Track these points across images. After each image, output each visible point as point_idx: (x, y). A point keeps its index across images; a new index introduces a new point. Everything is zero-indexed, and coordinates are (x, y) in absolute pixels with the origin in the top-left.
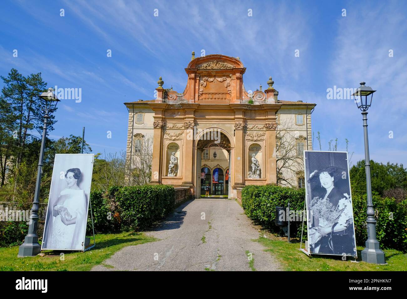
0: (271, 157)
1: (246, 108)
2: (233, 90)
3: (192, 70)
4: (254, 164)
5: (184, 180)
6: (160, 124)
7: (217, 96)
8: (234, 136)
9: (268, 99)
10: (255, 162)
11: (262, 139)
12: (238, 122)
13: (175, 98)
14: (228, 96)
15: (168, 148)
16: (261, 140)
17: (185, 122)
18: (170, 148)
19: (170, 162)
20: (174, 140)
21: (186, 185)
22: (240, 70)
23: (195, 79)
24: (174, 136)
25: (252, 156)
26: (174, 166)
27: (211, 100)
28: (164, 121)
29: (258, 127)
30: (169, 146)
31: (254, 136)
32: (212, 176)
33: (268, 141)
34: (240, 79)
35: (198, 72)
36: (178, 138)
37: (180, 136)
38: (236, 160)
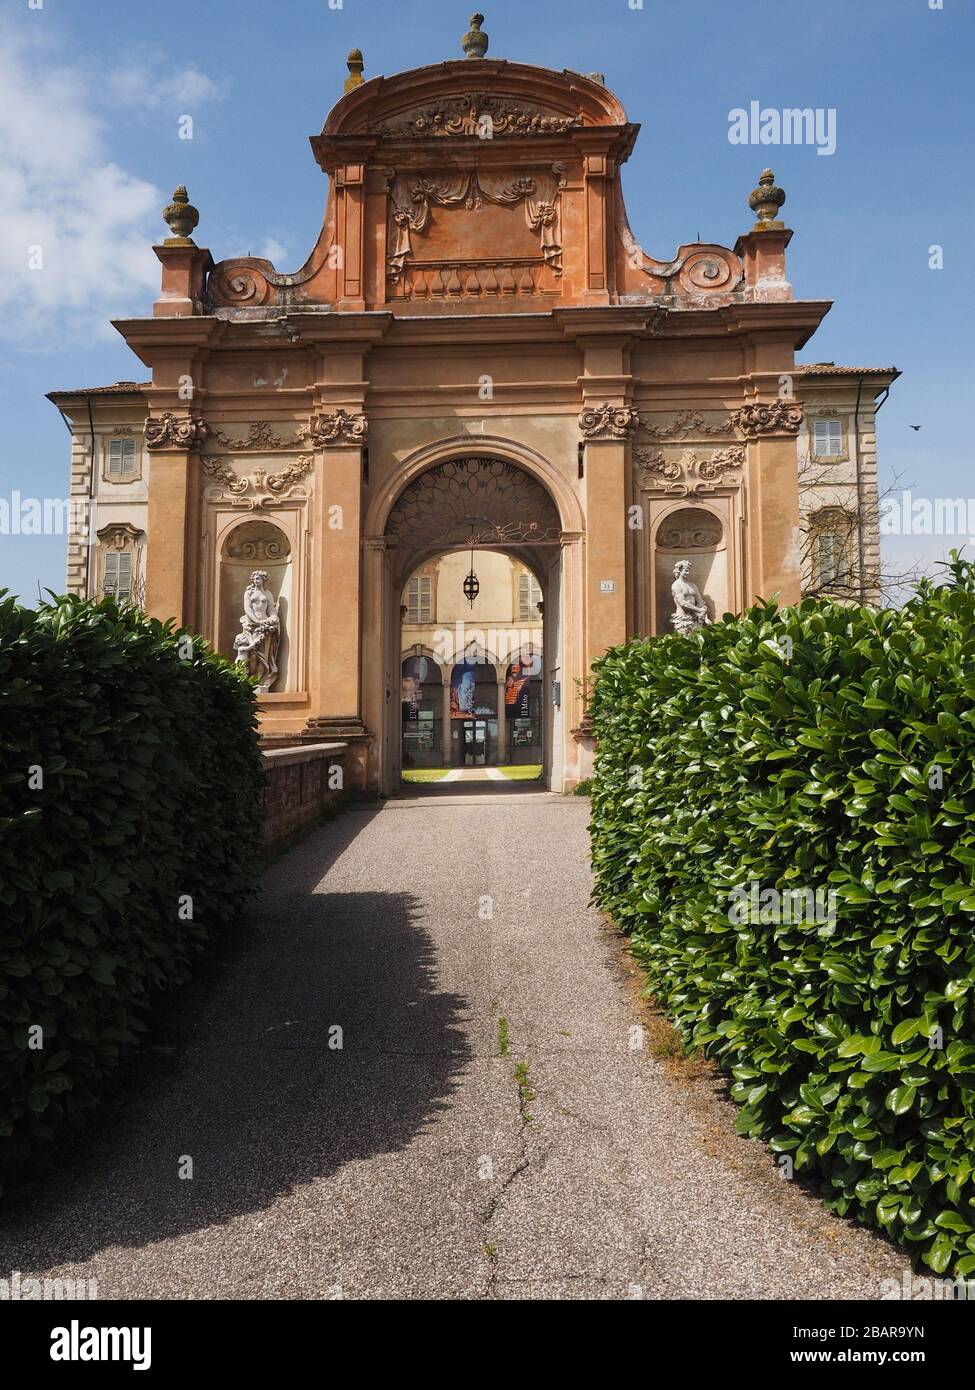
0: (776, 573)
1: (644, 327)
2: (570, 245)
3: (350, 144)
4: (687, 611)
5: (315, 712)
6: (183, 428)
7: (487, 278)
8: (581, 475)
9: (753, 283)
10: (689, 604)
11: (727, 484)
12: (598, 405)
13: (261, 296)
14: (543, 276)
15: (229, 551)
16: (724, 489)
17: (317, 413)
18: (237, 550)
19: (244, 621)
20: (257, 509)
21: (329, 732)
22: (607, 135)
23: (364, 191)
24: (261, 489)
25: (676, 570)
26: (263, 641)
27: (456, 299)
28: (203, 412)
29: (705, 426)
30: (234, 543)
31: (686, 470)
32: (447, 692)
33: (759, 493)
34: (608, 184)
35: (380, 156)
36: (284, 496)
37: (293, 487)
38: (593, 595)
